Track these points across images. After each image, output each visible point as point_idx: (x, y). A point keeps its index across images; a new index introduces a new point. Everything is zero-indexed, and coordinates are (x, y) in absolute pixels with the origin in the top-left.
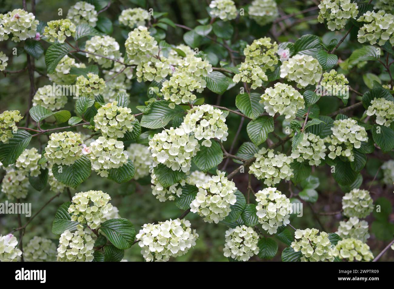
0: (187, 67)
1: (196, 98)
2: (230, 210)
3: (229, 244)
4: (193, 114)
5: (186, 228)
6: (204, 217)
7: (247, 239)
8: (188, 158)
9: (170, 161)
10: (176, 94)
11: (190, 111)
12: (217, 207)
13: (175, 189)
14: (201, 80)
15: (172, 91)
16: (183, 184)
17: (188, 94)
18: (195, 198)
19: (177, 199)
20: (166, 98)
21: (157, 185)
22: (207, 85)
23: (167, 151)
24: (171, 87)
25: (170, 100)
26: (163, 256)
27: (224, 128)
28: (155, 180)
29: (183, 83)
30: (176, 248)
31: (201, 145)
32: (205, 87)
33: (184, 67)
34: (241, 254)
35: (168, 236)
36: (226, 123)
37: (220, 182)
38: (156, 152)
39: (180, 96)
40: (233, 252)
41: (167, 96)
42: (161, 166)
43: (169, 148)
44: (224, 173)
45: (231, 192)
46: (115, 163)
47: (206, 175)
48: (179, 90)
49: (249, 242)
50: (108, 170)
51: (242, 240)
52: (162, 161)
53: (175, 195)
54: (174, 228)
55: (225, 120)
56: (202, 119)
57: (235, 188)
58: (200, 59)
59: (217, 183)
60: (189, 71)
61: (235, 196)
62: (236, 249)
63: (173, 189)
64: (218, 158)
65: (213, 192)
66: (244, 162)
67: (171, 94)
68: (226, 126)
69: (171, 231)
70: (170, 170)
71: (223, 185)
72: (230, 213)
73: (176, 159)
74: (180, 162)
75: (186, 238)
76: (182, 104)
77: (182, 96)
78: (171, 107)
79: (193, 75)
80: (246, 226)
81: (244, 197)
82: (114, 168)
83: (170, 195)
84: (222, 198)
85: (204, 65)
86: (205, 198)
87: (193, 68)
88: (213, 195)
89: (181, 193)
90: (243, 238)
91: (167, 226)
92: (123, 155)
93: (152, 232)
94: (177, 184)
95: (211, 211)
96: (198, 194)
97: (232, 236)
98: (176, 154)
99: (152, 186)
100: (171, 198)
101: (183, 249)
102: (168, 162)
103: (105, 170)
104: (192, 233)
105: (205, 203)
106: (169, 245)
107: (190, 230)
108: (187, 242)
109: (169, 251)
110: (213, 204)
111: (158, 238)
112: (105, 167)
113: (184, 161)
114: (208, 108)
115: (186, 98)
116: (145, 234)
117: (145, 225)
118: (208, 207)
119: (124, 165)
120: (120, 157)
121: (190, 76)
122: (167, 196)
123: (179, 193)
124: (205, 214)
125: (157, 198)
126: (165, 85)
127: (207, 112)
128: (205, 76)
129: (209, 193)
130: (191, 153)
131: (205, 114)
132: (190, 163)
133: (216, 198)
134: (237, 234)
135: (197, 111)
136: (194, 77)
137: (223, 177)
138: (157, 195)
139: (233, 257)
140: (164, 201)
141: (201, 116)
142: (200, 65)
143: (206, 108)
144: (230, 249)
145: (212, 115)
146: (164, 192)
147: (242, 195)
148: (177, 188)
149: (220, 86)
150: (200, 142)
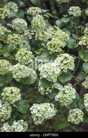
0: (58, 35)
1: (62, 50)
2: (73, 101)
3: (71, 116)
4: (60, 57)
5: (52, 107)
6: (61, 103)
7: (79, 114)
8: (56, 76)
9: (48, 77)
10: (53, 47)
11: (59, 56)
12: (67, 99)
13: (49, 90)
14: (64, 42)
15: (52, 46)
16: (53, 88)
17: (59, 48)
18: (57, 94)
19: (49, 94)
20: (48, 49)
21: (41, 87)
22: (66, 44)
23: (47, 72)
24: (51, 44)
25: (50, 50)
26: (41, 118)
27: (73, 65)
28: (40, 85)
29: (57, 43)
30: (47, 115)
31: (62, 71)
32: (66, 45)
33: (57, 35)
34: (76, 121)
35: (45, 110)
36: (74, 62)
37: (69, 88)
38: (42, 73)
39: (55, 49)
40: (72, 119)
41: (49, 48)
42: (44, 79)
43: (48, 71)
44: (71, 84)
45: (74, 93)
46: (24, 75)
47: (61, 85)
48: (55, 46)
49: (80, 116)
50: (20, 78)
51: (76, 115)
52: (45, 76)
53: (48, 92)
54: (47, 107)
55: (74, 61)
56: (64, 60)
57: (76, 92)
58: (65, 32)
59: (68, 89)
60: (60, 37)
61: (75, 95)
62: (73, 118)
63: (48, 89)
64: (69, 78)
65: (66, 92)
66: (80, 80)
67: (51, 47)
68: (74, 64)
69: (46, 108)
70: (48, 81)
71: (70, 90)
72: (72, 102)
73: (51, 76)
74: (53, 78)
75: (52, 112)
76: (55, 52)
77: (56, 49)
78: (50, 53)
79: (61, 39)
80: (79, 109)
81: (79, 96)
82: (23, 77)
83: (46, 92)
84: (70, 95)
85: (66, 36)
86: (62, 94)
87: (61, 36)
88: (66, 94)
89: (51, 92)
90: (77, 114)
91: (44, 105)
92: (27, 72)
93: (37, 108)
94: (50, 88)
95: (64, 101)
96: (59, 92)
97: (72, 113)
98: (51, 74)
99: (39, 87)
100: (47, 93)
101: (50, 116)
102: (47, 77)
103: (19, 78)
104: (55, 109)
105: (62, 97)
106: (44, 114)
107: (54, 108)
108: (52, 113)
109: (44, 117)
110: (65, 98)
111: (40, 110)
112: (19, 77)
113: (54, 77)
114: (67, 55)
115: (58, 50)
116: (34, 108)
117: (34, 104)
118: (63, 99)
119: (27, 77)
120: (26, 73)
121: (60, 40)
122: (45, 92)
123: (51, 91)
124: (62, 102)
125: (40, 93)
126: (49, 43)
127: (66, 57)
128: (66, 40)
129: (64, 93)
130: (58, 74)
131: (65, 58)
132: (57, 79)
133: (67, 95)
134: (74, 112)
135: (62, 56)
136: (61, 40)
137: (71, 86)
138: (40, 91)
139: (72, 122)
140: (43, 94)
141: (63, 59)
142: (64, 35)
143: (66, 55)
144: (71, 118)
145: (68, 58)
146: (44, 91)
147: (78, 95)
148: (50, 89)
149: (72, 45)
150: (62, 70)
